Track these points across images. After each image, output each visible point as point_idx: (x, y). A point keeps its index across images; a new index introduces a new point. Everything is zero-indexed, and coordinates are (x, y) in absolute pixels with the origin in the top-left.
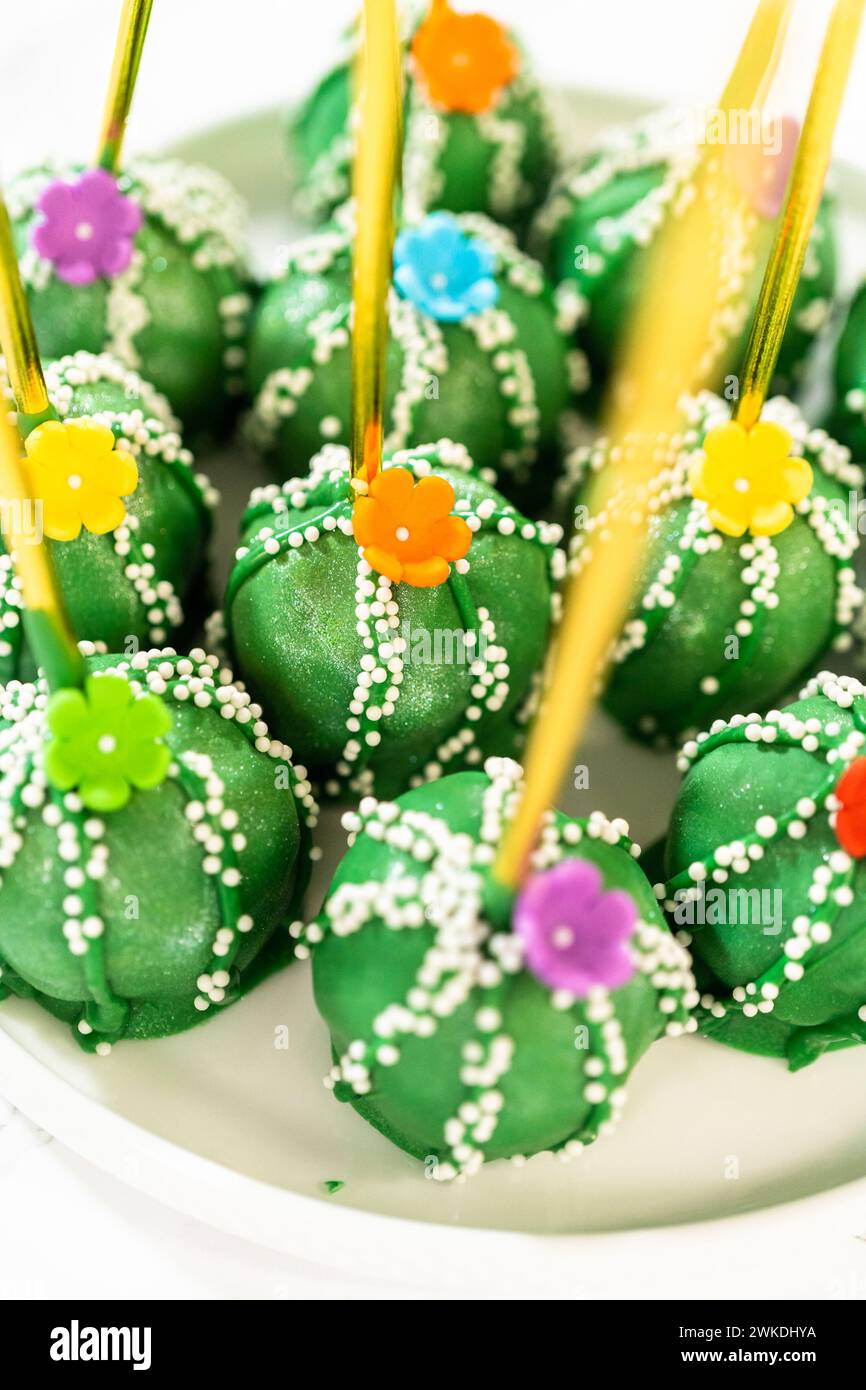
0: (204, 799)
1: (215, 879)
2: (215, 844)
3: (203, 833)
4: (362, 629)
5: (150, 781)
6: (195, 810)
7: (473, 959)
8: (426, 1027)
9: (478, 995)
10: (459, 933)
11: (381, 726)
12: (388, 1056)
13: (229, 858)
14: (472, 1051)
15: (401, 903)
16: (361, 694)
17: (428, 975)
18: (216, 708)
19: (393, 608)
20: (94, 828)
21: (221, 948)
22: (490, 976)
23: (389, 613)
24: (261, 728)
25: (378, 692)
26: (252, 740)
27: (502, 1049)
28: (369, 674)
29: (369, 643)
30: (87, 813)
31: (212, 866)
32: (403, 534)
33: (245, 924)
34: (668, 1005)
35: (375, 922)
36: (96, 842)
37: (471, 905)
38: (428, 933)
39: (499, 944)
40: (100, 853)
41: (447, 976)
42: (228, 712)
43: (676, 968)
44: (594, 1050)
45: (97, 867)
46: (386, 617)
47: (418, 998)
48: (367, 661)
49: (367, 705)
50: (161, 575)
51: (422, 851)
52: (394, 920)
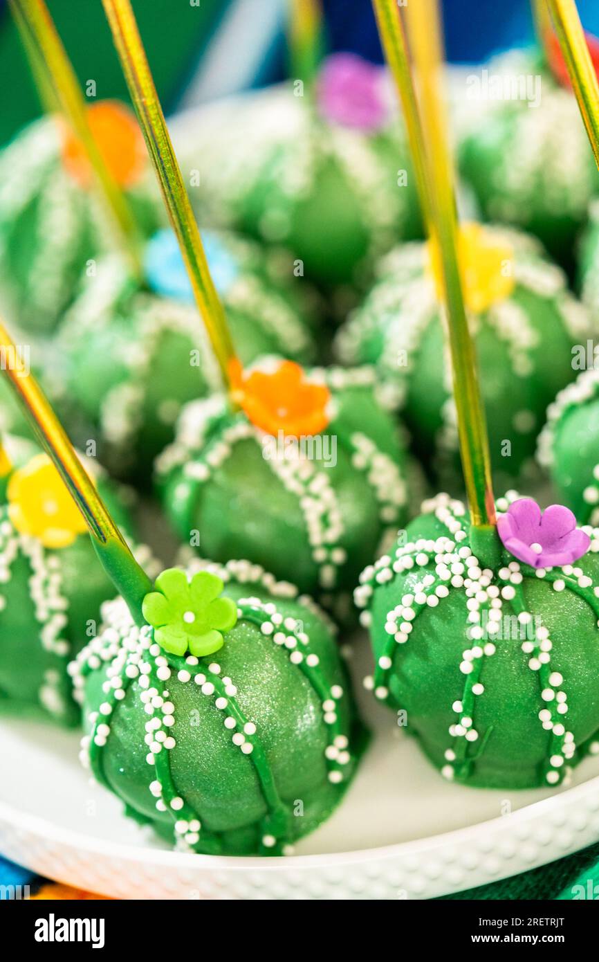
0: (268, 618)
1: (302, 667)
2: (291, 643)
3: (280, 638)
4: (293, 485)
5: (228, 624)
6: (267, 628)
7: (494, 591)
8: (490, 650)
9: (509, 608)
10: (477, 583)
13: (304, 649)
15: (432, 592)
16: (315, 528)
17: (474, 616)
18: (234, 578)
20: (215, 668)
21: (331, 718)
22: (509, 593)
24: (268, 580)
25: (325, 520)
26: (268, 591)
28: (312, 511)
29: (302, 490)
30: (203, 662)
31: (297, 658)
32: (282, 411)
33: (337, 692)
35: (422, 610)
36: (221, 675)
37: (473, 563)
38: (457, 593)
39: (503, 574)
40: (227, 681)
41: (484, 608)
42: (242, 578)
45: (231, 690)
48: (307, 503)
49: (322, 533)
51: (422, 560)
52: (433, 601)
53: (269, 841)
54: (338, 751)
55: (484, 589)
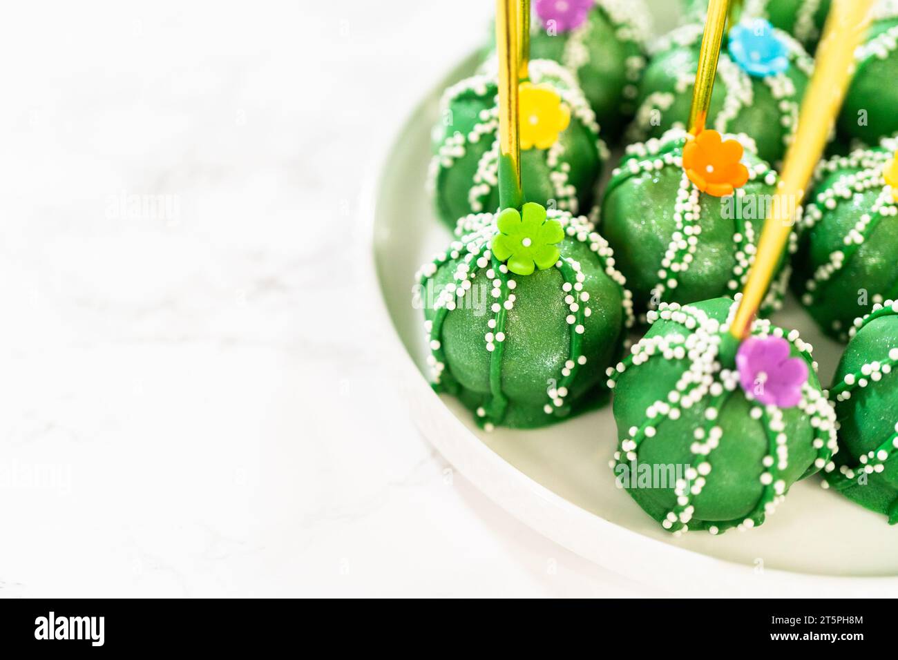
0: (573, 282)
1: (571, 327)
2: (575, 308)
3: (569, 299)
4: (677, 218)
5: (546, 265)
6: (567, 287)
7: (708, 380)
8: (675, 414)
9: (708, 399)
10: (703, 366)
11: (677, 276)
12: (650, 432)
13: (581, 319)
14: (699, 433)
15: (673, 347)
16: (670, 255)
17: (681, 385)
18: (587, 244)
19: (697, 209)
20: (512, 284)
21: (566, 372)
22: (716, 390)
23: (694, 211)
24: (611, 262)
25: (681, 254)
26: (604, 267)
27: (716, 433)
28: (677, 243)
29: (679, 226)
30: (509, 275)
31: (571, 320)
32: (710, 169)
33: (582, 360)
34: (819, 443)
35: (658, 355)
36: (511, 292)
37: (713, 351)
38: (686, 362)
39: (725, 374)
40: (512, 297)
41: (693, 386)
42: (594, 247)
43: (826, 418)
44: (770, 450)
45: (509, 305)
46: (692, 212)
47: (673, 396)
48: (677, 236)
49: (672, 262)
50: (571, 181)
51: (690, 324)
52: (668, 354)
53: (481, 412)
54: (557, 395)
55: (704, 374)
